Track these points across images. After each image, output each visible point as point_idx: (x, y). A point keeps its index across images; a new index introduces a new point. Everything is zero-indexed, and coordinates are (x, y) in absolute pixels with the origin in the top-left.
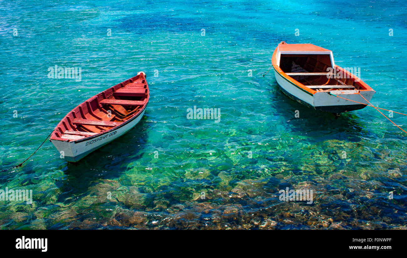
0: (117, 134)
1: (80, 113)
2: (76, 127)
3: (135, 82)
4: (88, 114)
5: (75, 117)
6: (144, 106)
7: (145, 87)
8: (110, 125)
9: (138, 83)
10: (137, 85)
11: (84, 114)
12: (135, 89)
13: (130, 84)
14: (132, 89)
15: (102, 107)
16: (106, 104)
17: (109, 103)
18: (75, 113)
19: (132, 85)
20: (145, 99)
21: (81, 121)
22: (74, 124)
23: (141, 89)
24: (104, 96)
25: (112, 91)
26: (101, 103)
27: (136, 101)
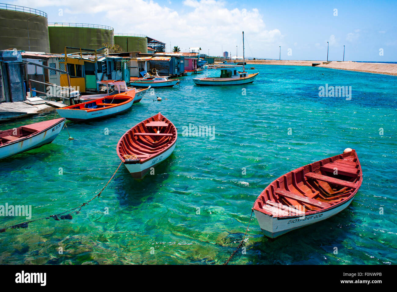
0: (323, 216)
1: (283, 183)
2: (278, 198)
3: (345, 159)
4: (292, 185)
5: (278, 187)
6: (356, 190)
7: (357, 167)
8: (315, 204)
9: (348, 161)
10: (347, 163)
11: (288, 185)
12: (345, 167)
13: (340, 161)
14: (342, 166)
15: (306, 181)
16: (312, 178)
17: (314, 177)
18: (280, 182)
19: (342, 162)
20: (357, 182)
21: (283, 192)
22: (277, 194)
23: (352, 168)
24: (310, 168)
25: (319, 164)
26: (306, 176)
27: (345, 181)
